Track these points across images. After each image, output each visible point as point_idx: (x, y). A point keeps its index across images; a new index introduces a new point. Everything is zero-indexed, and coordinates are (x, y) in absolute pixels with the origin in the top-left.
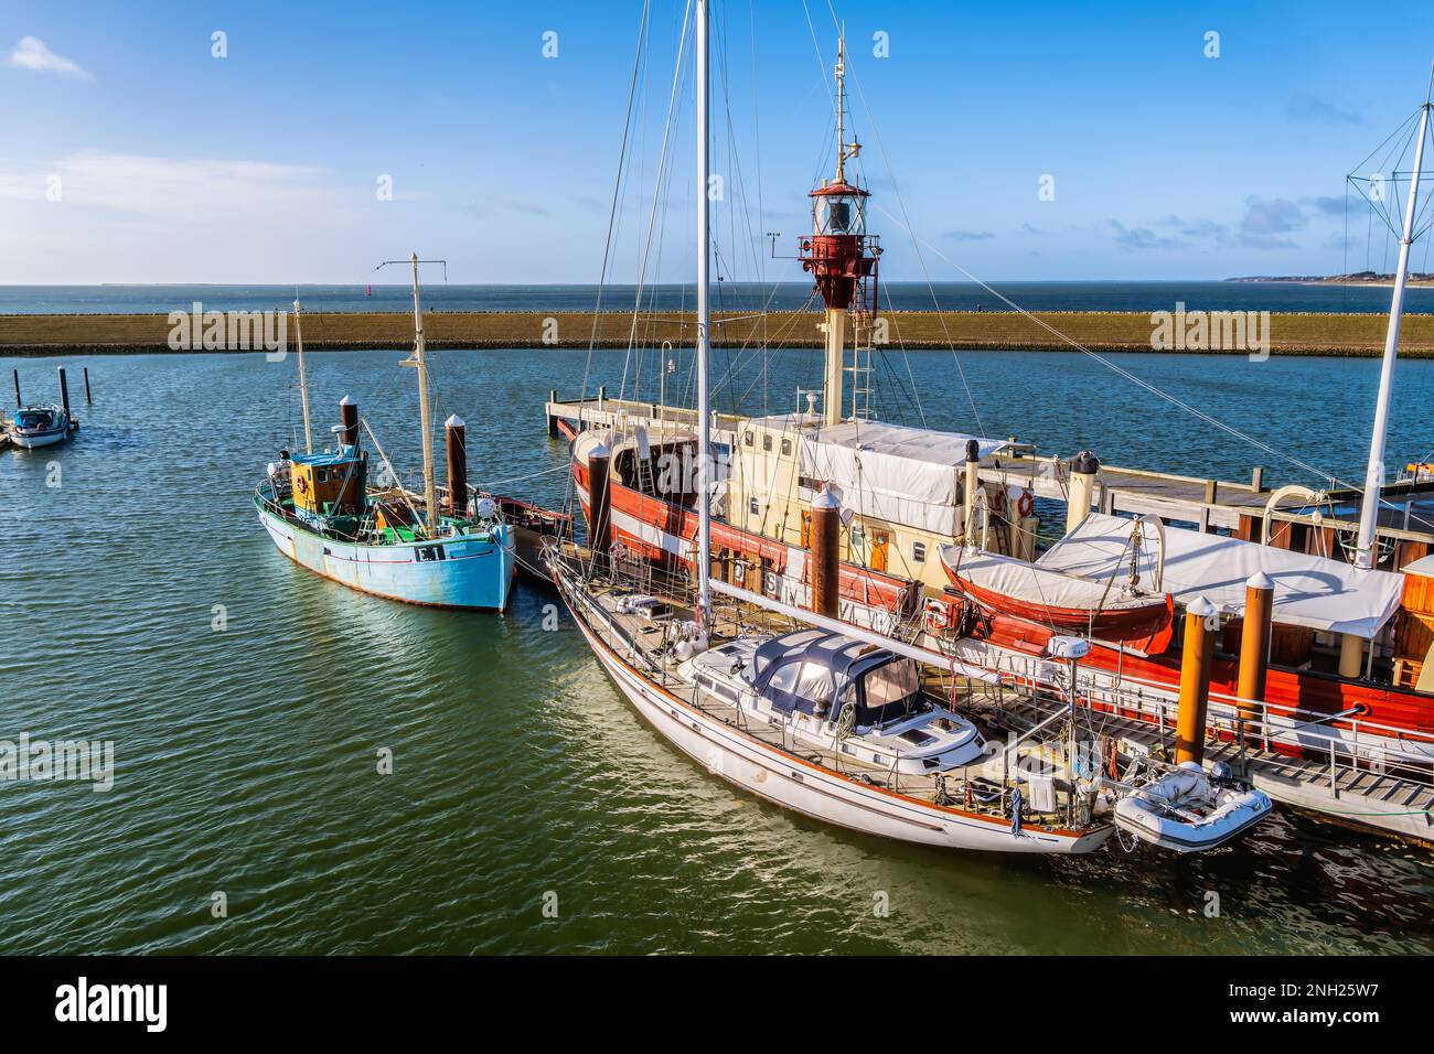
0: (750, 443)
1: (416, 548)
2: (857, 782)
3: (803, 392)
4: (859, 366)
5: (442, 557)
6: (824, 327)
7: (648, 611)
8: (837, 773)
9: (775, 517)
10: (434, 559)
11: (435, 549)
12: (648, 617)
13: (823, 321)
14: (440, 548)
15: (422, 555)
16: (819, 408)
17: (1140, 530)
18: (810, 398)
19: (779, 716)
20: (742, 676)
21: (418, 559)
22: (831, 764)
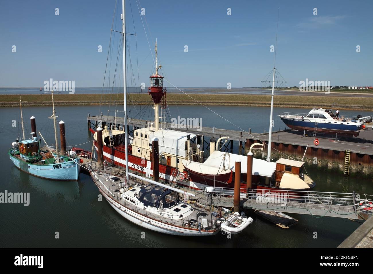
0: (137, 135)
1: (54, 166)
2: (164, 223)
3: (150, 123)
4: (163, 117)
5: (61, 167)
6: (154, 108)
7: (114, 181)
8: (159, 221)
9: (144, 153)
10: (59, 168)
11: (59, 166)
12: (114, 182)
13: (154, 106)
14: (60, 165)
15: (55, 167)
16: (154, 126)
17: (225, 157)
18: (152, 124)
19: (145, 207)
20: (136, 197)
21: (54, 168)
22: (157, 219)
